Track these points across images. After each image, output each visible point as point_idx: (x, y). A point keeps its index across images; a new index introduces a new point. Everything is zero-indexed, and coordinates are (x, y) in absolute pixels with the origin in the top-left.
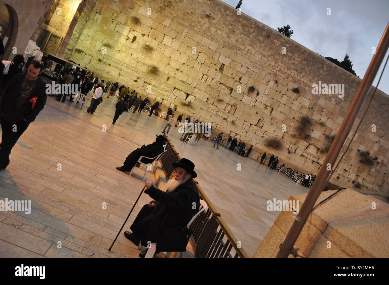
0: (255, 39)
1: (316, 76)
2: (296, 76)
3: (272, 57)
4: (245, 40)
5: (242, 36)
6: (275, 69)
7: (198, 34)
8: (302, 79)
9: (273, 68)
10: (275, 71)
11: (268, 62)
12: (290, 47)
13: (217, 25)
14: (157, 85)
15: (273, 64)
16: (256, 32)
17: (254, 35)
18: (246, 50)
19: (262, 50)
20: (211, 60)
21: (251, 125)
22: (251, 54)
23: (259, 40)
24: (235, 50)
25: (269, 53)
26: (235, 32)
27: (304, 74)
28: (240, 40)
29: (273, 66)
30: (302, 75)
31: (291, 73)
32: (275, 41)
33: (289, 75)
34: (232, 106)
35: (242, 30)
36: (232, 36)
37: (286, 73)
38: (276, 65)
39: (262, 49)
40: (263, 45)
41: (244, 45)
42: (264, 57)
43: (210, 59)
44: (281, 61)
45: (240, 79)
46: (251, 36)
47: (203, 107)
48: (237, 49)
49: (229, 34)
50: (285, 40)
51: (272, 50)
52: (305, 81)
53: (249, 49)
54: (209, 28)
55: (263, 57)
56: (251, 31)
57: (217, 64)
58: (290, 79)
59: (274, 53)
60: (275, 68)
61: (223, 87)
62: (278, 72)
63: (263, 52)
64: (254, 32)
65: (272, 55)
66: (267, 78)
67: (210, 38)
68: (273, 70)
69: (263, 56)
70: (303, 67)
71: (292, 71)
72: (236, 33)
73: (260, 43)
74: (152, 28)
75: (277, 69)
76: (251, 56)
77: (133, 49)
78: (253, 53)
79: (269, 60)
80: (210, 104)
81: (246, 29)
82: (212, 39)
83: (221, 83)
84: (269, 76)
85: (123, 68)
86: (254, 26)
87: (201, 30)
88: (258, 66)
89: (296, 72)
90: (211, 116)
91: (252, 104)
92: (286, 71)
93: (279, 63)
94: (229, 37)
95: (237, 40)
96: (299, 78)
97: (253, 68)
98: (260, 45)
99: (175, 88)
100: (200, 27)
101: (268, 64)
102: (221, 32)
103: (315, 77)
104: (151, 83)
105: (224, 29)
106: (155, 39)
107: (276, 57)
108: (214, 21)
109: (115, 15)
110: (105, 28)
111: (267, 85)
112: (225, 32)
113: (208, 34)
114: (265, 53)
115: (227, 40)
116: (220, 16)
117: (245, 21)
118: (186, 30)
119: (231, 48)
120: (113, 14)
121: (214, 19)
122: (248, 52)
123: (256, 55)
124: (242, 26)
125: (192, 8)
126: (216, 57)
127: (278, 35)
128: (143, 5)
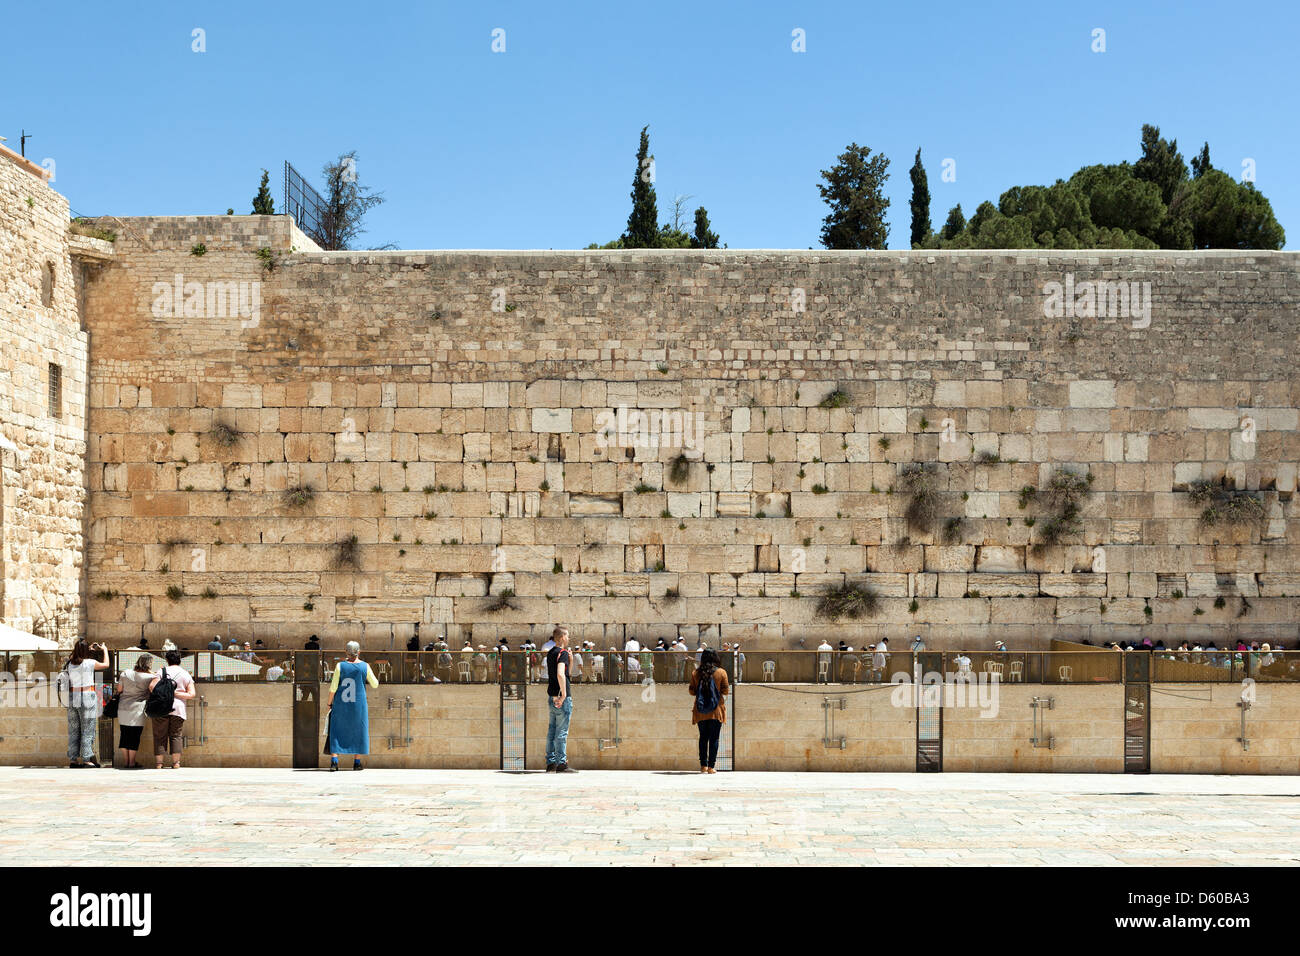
0: (617, 311)
1: (886, 322)
2: (813, 355)
3: (703, 336)
4: (587, 329)
5: (573, 321)
6: (731, 369)
7: (430, 382)
8: (841, 355)
9: (723, 370)
10: (733, 374)
11: (695, 358)
12: (747, 277)
13: (477, 330)
14: (377, 592)
15: (716, 355)
16: (610, 287)
17: (607, 298)
18: (606, 355)
19: (659, 331)
20: (508, 440)
21: (736, 576)
22: (626, 361)
23: (633, 307)
24: (570, 376)
25: (687, 328)
26: (542, 322)
27: (837, 336)
28: (572, 336)
29: (717, 362)
30: (832, 344)
31: (792, 352)
32: (687, 282)
33: (786, 362)
34: (644, 547)
35: (563, 306)
36: (541, 336)
37: (774, 362)
38: (728, 355)
39: (654, 328)
40: (652, 314)
41: (589, 344)
42: (675, 347)
43: (504, 437)
44: (737, 334)
45: (630, 451)
46: (600, 307)
47: (552, 593)
48: (574, 369)
49: (528, 335)
50: (717, 264)
51: (691, 315)
52: (854, 355)
53: (613, 350)
54: (456, 349)
55: (671, 351)
56: (593, 290)
57: (534, 444)
58: (799, 374)
59: (701, 323)
60: (728, 365)
61: (584, 502)
62: (744, 373)
63: (665, 336)
64: (604, 289)
65: (696, 332)
66: (718, 409)
67: (473, 376)
68: (725, 376)
69: (669, 347)
70: (822, 317)
71: (792, 345)
72: (549, 321)
73: (641, 315)
74: (285, 434)
75: (739, 364)
76: (631, 365)
77: (257, 519)
78: (632, 354)
79: (695, 350)
80: (570, 572)
81: (576, 295)
82: (483, 377)
83: (572, 495)
84: (721, 400)
85: (256, 589)
86: (594, 273)
87: (436, 366)
88: (669, 387)
89: (805, 344)
90: (591, 609)
91: (707, 512)
92: (769, 355)
93: (736, 344)
94: (532, 346)
95: (561, 343)
96: (826, 355)
97: (654, 399)
98: (643, 320)
99: (438, 574)
100: (427, 361)
101: (697, 365)
102: (500, 342)
103: (881, 326)
104: (359, 593)
105: (505, 329)
106: (309, 460)
107: (717, 329)
108: (462, 322)
109: (160, 446)
110: (149, 498)
111: (728, 430)
112: (512, 336)
113: (463, 367)
114: (673, 336)
115: (528, 356)
116: (475, 297)
117: (559, 274)
118: (390, 389)
119: (555, 373)
120: (153, 448)
121: (458, 315)
122: (613, 360)
123: (646, 355)
124: (557, 291)
125: (377, 317)
126: (521, 424)
127: (688, 259)
128: (229, 380)
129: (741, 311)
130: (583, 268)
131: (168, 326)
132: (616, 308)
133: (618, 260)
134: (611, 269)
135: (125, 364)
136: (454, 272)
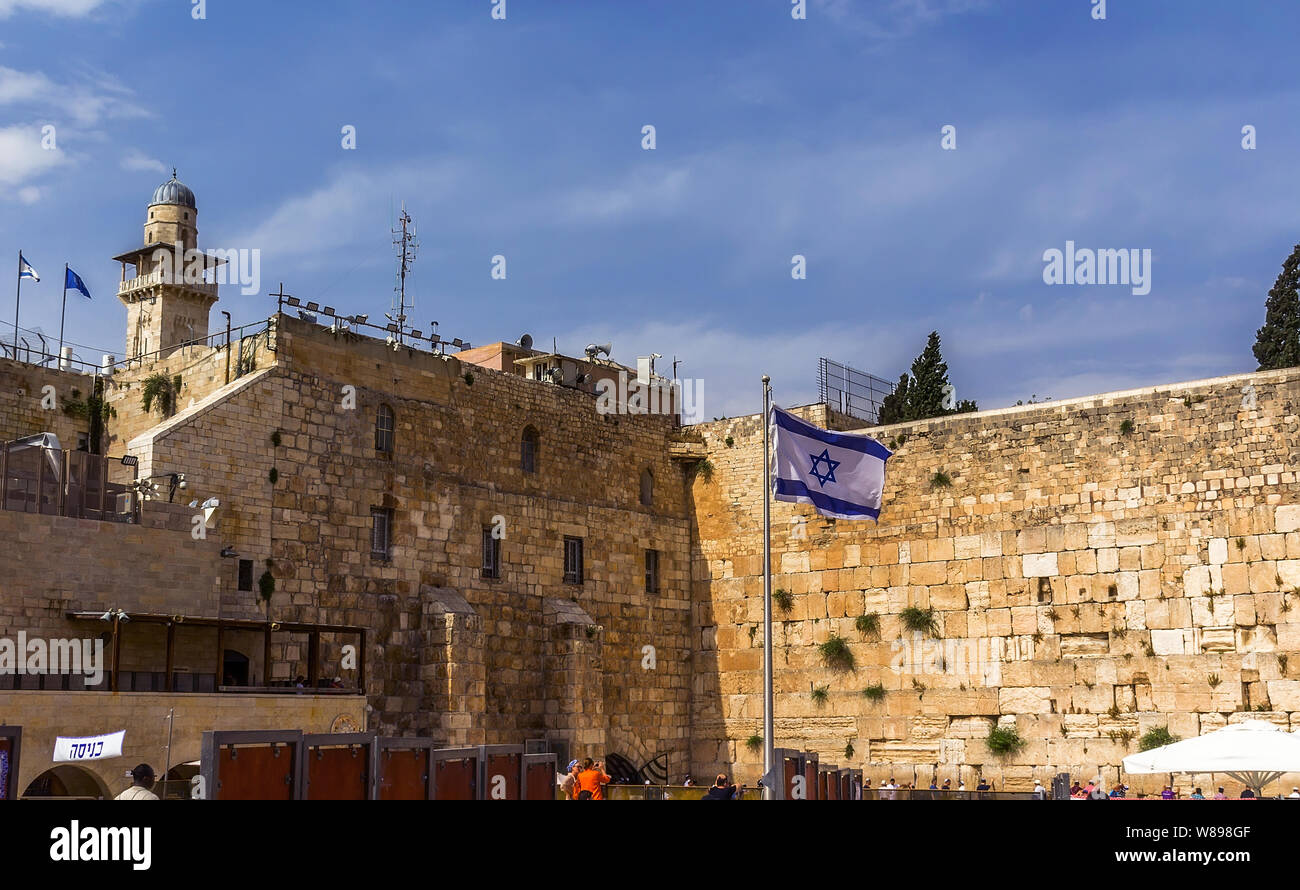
0: (1093, 455)
2: (1287, 478)
3: (1175, 470)
4: (1065, 475)
5: (1054, 468)
6: (1205, 500)
7: (937, 537)
9: (1196, 502)
10: (1207, 506)
11: (1168, 492)
12: (1213, 406)
13: (972, 486)
14: (901, 735)
15: (1189, 488)
16: (1084, 432)
17: (1082, 443)
18: (1086, 499)
19: (1133, 470)
20: (1003, 587)
21: (1226, 714)
22: (1103, 502)
23: (1107, 449)
24: (1054, 521)
25: (1159, 464)
26: (1027, 471)
28: (1054, 483)
29: (1191, 495)
31: (1265, 476)
32: (1156, 419)
33: (1261, 488)
34: (1133, 687)
35: (1044, 455)
36: (1027, 486)
37: (1247, 489)
38: (1201, 486)
39: (1128, 467)
40: (1125, 453)
41: (1070, 489)
42: (1149, 485)
43: (1001, 584)
44: (1208, 464)
45: (1113, 591)
46: (1077, 452)
47: (1049, 735)
48: (1057, 514)
49: (1016, 487)
50: (1183, 397)
51: (1161, 450)
53: (1091, 493)
54: (956, 505)
55: (1145, 488)
56: (1070, 438)
57: (1026, 589)
58: (1274, 498)
59: (1172, 457)
60: (1202, 496)
61: (1073, 643)
62: (1218, 503)
63: (1138, 474)
64: (1080, 436)
65: (1167, 467)
66: (1194, 542)
67: (971, 529)
68: (1199, 508)
69: (1143, 484)
70: (1294, 437)
71: (1265, 469)
72: (1033, 471)
73: (1114, 456)
74: (827, 593)
75: (1212, 495)
76: (1109, 506)
77: (806, 670)
78: (1109, 494)
79: (1168, 485)
80: (1064, 712)
81: (1055, 444)
82: (979, 528)
83: (1062, 636)
84: (1196, 533)
85: (807, 731)
86: (1069, 421)
87: (941, 522)
88: (1145, 524)
89: (1279, 467)
90: (1086, 750)
91: (1193, 648)
92: (1242, 482)
93: (1208, 474)
94: (1020, 496)
95: (1045, 490)
97: (1132, 537)
98: (1116, 461)
99: (952, 718)
100: (933, 519)
101: (1171, 499)
102: (993, 495)
104: (887, 736)
105: (997, 482)
106: (846, 615)
107: (1187, 462)
108: (960, 480)
109: (739, 610)
110: (732, 655)
111: (1205, 562)
112: (1002, 488)
113: (963, 521)
114: (1146, 473)
115: (1018, 506)
116: (969, 456)
117: (1039, 426)
118: (906, 545)
119: (1042, 519)
120: (734, 612)
121: (957, 474)
122: (1092, 502)
123: (1122, 494)
124: (1039, 441)
125: (893, 484)
126: (1013, 572)
127: (1156, 395)
128: (785, 549)
129: (1210, 443)
130: (1060, 418)
131: (742, 508)
132: (1092, 451)
133: (1092, 406)
134: (1084, 415)
135: (714, 542)
136: (952, 438)
